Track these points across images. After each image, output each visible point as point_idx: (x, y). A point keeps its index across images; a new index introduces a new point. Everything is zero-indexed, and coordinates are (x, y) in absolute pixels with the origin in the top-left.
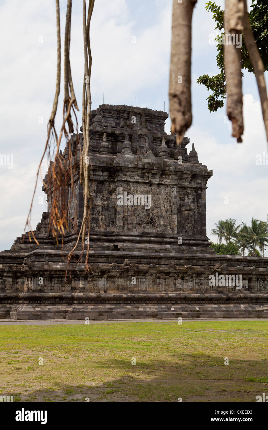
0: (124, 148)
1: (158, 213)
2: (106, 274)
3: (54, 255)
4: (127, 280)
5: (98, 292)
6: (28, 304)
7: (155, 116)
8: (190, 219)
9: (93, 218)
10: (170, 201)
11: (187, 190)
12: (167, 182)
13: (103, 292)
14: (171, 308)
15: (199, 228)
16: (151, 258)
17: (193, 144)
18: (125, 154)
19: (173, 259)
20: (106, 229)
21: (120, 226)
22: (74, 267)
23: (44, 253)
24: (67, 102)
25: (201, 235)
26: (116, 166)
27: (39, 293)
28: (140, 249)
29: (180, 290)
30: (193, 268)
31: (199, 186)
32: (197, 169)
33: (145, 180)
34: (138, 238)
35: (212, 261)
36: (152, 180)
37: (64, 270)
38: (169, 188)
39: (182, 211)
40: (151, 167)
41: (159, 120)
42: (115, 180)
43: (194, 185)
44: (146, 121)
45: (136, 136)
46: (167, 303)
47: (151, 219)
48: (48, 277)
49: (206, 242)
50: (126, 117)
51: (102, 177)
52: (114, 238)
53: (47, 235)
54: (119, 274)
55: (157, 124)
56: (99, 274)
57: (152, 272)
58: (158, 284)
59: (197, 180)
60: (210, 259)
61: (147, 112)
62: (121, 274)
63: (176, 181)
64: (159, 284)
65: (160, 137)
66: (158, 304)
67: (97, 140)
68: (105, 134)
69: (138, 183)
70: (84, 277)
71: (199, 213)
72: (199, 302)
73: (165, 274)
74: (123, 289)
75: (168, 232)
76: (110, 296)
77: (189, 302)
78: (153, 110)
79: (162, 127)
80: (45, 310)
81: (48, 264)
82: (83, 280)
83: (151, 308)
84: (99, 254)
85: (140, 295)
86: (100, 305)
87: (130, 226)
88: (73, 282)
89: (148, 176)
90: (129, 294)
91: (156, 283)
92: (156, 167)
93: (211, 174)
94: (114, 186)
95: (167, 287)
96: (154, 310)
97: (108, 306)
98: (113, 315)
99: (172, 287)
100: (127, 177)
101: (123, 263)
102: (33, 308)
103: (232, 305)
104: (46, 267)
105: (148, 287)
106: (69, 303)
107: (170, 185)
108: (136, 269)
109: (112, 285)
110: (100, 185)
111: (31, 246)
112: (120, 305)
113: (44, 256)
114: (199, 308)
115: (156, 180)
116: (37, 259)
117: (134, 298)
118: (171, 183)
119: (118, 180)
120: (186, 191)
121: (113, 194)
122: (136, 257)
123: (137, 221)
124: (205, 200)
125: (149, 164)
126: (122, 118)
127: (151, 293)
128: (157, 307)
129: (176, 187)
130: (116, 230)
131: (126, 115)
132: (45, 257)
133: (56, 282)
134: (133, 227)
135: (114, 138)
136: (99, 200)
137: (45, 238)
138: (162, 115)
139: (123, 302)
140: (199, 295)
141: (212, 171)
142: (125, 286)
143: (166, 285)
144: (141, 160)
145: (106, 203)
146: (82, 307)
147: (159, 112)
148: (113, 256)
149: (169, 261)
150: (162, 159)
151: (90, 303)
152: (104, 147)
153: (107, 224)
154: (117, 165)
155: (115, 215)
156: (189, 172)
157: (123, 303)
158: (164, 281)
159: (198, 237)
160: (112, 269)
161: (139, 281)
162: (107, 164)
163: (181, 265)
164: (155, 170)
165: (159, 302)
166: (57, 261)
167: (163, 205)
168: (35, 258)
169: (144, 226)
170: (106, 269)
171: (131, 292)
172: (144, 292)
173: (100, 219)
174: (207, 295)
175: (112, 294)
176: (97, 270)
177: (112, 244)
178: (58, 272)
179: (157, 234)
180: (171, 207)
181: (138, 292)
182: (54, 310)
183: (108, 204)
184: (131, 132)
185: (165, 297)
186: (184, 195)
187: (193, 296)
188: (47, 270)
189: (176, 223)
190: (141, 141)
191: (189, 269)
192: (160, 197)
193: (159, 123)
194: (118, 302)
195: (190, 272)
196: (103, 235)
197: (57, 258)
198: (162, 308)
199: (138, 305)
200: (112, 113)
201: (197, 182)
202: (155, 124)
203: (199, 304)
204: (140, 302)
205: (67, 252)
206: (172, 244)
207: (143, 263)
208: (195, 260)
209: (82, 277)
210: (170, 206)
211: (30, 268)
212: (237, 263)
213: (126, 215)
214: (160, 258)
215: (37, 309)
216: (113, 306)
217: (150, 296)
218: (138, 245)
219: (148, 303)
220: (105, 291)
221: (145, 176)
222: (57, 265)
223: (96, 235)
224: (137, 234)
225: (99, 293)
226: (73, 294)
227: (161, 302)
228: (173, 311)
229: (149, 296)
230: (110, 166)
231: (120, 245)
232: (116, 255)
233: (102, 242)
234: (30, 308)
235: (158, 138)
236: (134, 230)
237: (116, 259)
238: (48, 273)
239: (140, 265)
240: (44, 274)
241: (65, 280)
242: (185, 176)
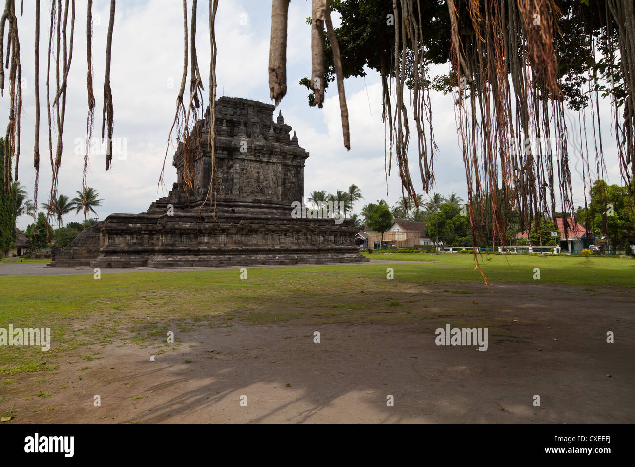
0: (240, 133)
1: (267, 184)
2: (225, 232)
4: (242, 237)
6: (162, 255)
7: (265, 108)
8: (292, 189)
10: (276, 175)
12: (274, 161)
13: (223, 246)
14: (276, 257)
15: (298, 197)
16: (261, 219)
17: (295, 132)
18: (241, 137)
19: (278, 220)
20: (225, 196)
21: (237, 194)
22: (200, 226)
24: (193, 82)
26: (233, 147)
27: (171, 246)
28: (252, 213)
29: (283, 243)
30: (293, 227)
31: (299, 164)
32: (297, 151)
33: (257, 158)
34: (251, 204)
35: (308, 222)
36: (262, 158)
37: (192, 228)
38: (276, 165)
39: (286, 183)
40: (262, 149)
41: (268, 112)
42: (233, 158)
43: (295, 163)
44: (258, 111)
45: (249, 123)
46: (273, 254)
47: (262, 189)
48: (179, 234)
50: (242, 108)
51: (222, 155)
52: (232, 204)
53: (177, 201)
55: (267, 114)
56: (220, 232)
57: (262, 230)
59: (297, 159)
61: (259, 104)
62: (237, 232)
63: (281, 160)
64: (267, 239)
66: (266, 254)
67: (218, 125)
68: (225, 120)
69: (251, 160)
70: (208, 234)
71: (299, 186)
72: (298, 252)
73: (272, 231)
74: (238, 244)
75: (275, 199)
76: (229, 249)
77: (290, 252)
78: (263, 103)
79: (270, 116)
80: (177, 260)
81: (178, 224)
82: (207, 236)
83: (261, 257)
84: (220, 216)
85: (252, 248)
86: (221, 256)
87: (245, 195)
88: (199, 238)
89: (260, 155)
90: (244, 247)
91: (265, 238)
92: (265, 149)
93: (308, 155)
94: (232, 163)
95: (273, 242)
96: (263, 258)
97: (227, 256)
98: (231, 263)
99: (277, 242)
100: (242, 156)
101: (239, 223)
102: (167, 258)
103: (322, 255)
104: (177, 226)
105: (258, 242)
106: (196, 254)
107: (276, 163)
108: (249, 227)
109: (230, 240)
110: (221, 161)
111: (164, 209)
112: (237, 255)
114: (298, 257)
115: (265, 158)
116: (169, 220)
117: (248, 250)
119: (235, 158)
120: (289, 168)
121: (231, 169)
122: (250, 218)
123: (250, 191)
124: (303, 175)
125: (260, 146)
126: (238, 108)
127: (261, 246)
128: (265, 256)
129: (281, 164)
130: (233, 198)
131: (241, 106)
133: (185, 238)
134: (247, 195)
135: (233, 125)
136: (220, 174)
138: (271, 108)
140: (297, 247)
141: (309, 152)
142: (240, 240)
143: (273, 240)
144: (253, 143)
145: (225, 176)
146: (207, 257)
147: (268, 105)
148: (231, 217)
149: (275, 222)
150: (270, 143)
151: (213, 254)
152: (224, 131)
153: (226, 193)
154: (235, 146)
155: (233, 186)
156: (291, 153)
157: (239, 254)
158: (271, 237)
160: (231, 228)
161: (252, 237)
162: (226, 145)
163: (284, 225)
164: (265, 151)
166: (185, 221)
167: (271, 178)
168: (167, 219)
169: (256, 194)
170: (226, 228)
171: (246, 245)
172: (256, 245)
173: (221, 188)
174: (304, 247)
175: (231, 247)
176: (218, 228)
177: (231, 209)
178: (187, 230)
179: (266, 201)
181: (251, 245)
182: (184, 260)
183: (227, 177)
184: (246, 120)
185: (272, 249)
186: (287, 171)
187: (293, 248)
188: (177, 229)
189: (281, 193)
190: (254, 128)
191: (290, 227)
192: (269, 172)
194: (235, 253)
195: (291, 230)
196: (223, 201)
197: (185, 219)
198: (269, 257)
199: (251, 255)
200: (230, 104)
201: (297, 161)
202: (265, 114)
203: (297, 254)
204: (252, 253)
206: (277, 209)
207: (255, 223)
208: (295, 221)
209: (206, 234)
210: (276, 179)
211: (163, 227)
212: (326, 223)
213: (241, 186)
214: (268, 219)
215: (169, 259)
216: (231, 257)
218: (251, 209)
219: (258, 254)
220: (225, 245)
221: (257, 156)
222: (185, 225)
223: (218, 201)
224: (250, 200)
225: (220, 246)
226: (199, 247)
227: (269, 253)
228: (278, 259)
229: (260, 249)
230: (229, 146)
231: (236, 209)
232: (234, 217)
234: (164, 258)
235: (267, 125)
236: (248, 197)
237: (233, 220)
238: (179, 231)
239: (253, 225)
240: (175, 232)
241: (192, 236)
242: (288, 156)
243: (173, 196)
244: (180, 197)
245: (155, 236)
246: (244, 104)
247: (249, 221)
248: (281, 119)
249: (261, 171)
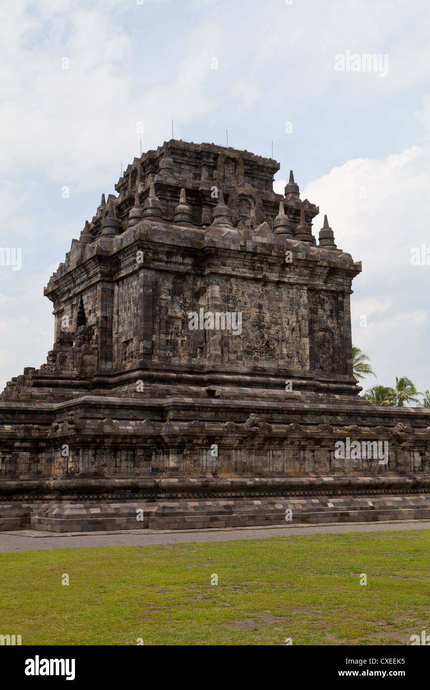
0: (217, 216)
1: (277, 333)
2: (216, 442)
3: (120, 406)
4: (250, 454)
5: (201, 476)
6: (75, 501)
7: (259, 166)
8: (326, 345)
9: (168, 340)
10: (297, 314)
11: (320, 295)
12: (292, 279)
13: (212, 477)
14: (328, 504)
15: (341, 362)
16: (290, 412)
17: (326, 217)
18: (221, 227)
19: (325, 415)
20: (190, 360)
21: (217, 356)
22: (158, 428)
23: (103, 403)
25: (345, 373)
26: (209, 247)
27: (94, 479)
28: (254, 397)
29: (338, 470)
30: (360, 430)
31: (340, 288)
32: (338, 259)
33: (256, 274)
34: (248, 378)
35: (386, 417)
36: (267, 274)
37: (140, 434)
38: (295, 290)
39: (314, 331)
40: (267, 252)
41: (263, 174)
42: (207, 272)
43: (331, 286)
44: (246, 173)
45: (234, 197)
46: (319, 495)
47: (267, 345)
48: (110, 448)
49: (354, 387)
50: (212, 164)
51: (182, 267)
52: (206, 377)
53: (76, 373)
54: (238, 441)
55: (262, 179)
56: (205, 442)
57: (294, 438)
58: (302, 459)
59: (336, 278)
60: (384, 414)
61: (246, 157)
62: (241, 442)
63: (307, 278)
64: (304, 459)
65: (274, 200)
66: (305, 496)
67: (168, 201)
68: (182, 190)
69: (244, 279)
70: (177, 447)
71: (341, 336)
72: (371, 492)
73: (314, 441)
74: (244, 471)
75: (296, 367)
76: (225, 483)
77: (356, 492)
78: (255, 155)
79: (269, 185)
80: (109, 511)
81: (111, 424)
82: (175, 454)
83: (296, 503)
84: (202, 405)
85: (275, 481)
86: (208, 501)
87: (233, 357)
88: (153, 457)
89: (262, 268)
90: (257, 479)
91: (300, 458)
92: (275, 252)
93: (359, 268)
94: (202, 283)
95: (317, 465)
96: (301, 507)
97: (223, 503)
98: (235, 518)
99: (326, 466)
100: (227, 268)
101: (245, 422)
102: (87, 508)
104: (108, 429)
105: (286, 466)
106: (149, 498)
107: (296, 284)
108: (267, 432)
109: (225, 463)
110: (179, 281)
111: (49, 392)
112: (242, 500)
113: (101, 408)
114: (373, 503)
115: (274, 274)
116: (89, 414)
117: (266, 486)
118: (298, 282)
119: (212, 273)
120: (320, 297)
121: (201, 297)
122: (266, 410)
123: (243, 348)
124: (350, 313)
125: (263, 245)
126: (204, 165)
127: (292, 477)
128: (304, 501)
129: (305, 288)
130: (207, 364)
131: (211, 161)
132: (102, 410)
133: (124, 458)
134: (238, 358)
135: (198, 199)
136: (177, 309)
137: (74, 376)
138: (270, 165)
139: (248, 494)
140: (371, 478)
141: (360, 262)
142: (248, 463)
143: (315, 462)
144: (250, 238)
146: (178, 505)
147: (265, 159)
148: (226, 408)
149: (318, 418)
150: (285, 239)
151: (190, 498)
152: (184, 213)
153: (191, 352)
154: (212, 245)
155: (205, 335)
156: (325, 264)
157: (248, 497)
158: (311, 454)
159: (340, 377)
160: (228, 432)
161: (271, 454)
162: (192, 243)
163: (339, 425)
164: (274, 258)
165: (306, 493)
166: (125, 417)
167: (286, 320)
168: (85, 412)
169: (255, 355)
170: (217, 432)
171: (259, 475)
172: (281, 474)
173: (180, 342)
174: (383, 479)
175: (229, 480)
176: (201, 434)
177: (203, 389)
178: (129, 438)
179: (278, 370)
180: (298, 324)
181: (270, 475)
182: (126, 511)
184: (226, 190)
185: (317, 483)
186: (316, 304)
187: (362, 482)
188: (108, 436)
189: (308, 352)
190: (242, 207)
191: (354, 431)
192: (281, 305)
193: (264, 178)
194: (238, 495)
196: (186, 372)
197: (124, 412)
198: (313, 504)
199: (273, 500)
200: (187, 156)
201: (337, 282)
202: (258, 180)
203: (371, 496)
204: (275, 494)
205: (142, 401)
206: (302, 389)
207: (277, 421)
208: (360, 416)
209: (173, 447)
210: (298, 321)
211: (77, 430)
213: (225, 336)
214: (304, 413)
215: (94, 511)
216: (231, 503)
217: (293, 482)
218: (249, 390)
219: (288, 496)
220: (214, 474)
221: (256, 268)
222: (126, 426)
223: (175, 372)
224: (245, 370)
225: (205, 477)
226: (157, 480)
227: (311, 493)
228: (333, 509)
229: (290, 483)
230: (197, 247)
231: (218, 389)
232: (231, 406)
233: (185, 385)
234: (80, 509)
235: (270, 202)
236: (240, 362)
237: (230, 415)
238: (111, 440)
239: (273, 426)
240: (103, 442)
241: (140, 453)
242: (319, 270)
243: (68, 360)
244: (83, 364)
245: (44, 454)
246: (216, 156)
247: (263, 415)
248: (293, 189)
249: (265, 303)
